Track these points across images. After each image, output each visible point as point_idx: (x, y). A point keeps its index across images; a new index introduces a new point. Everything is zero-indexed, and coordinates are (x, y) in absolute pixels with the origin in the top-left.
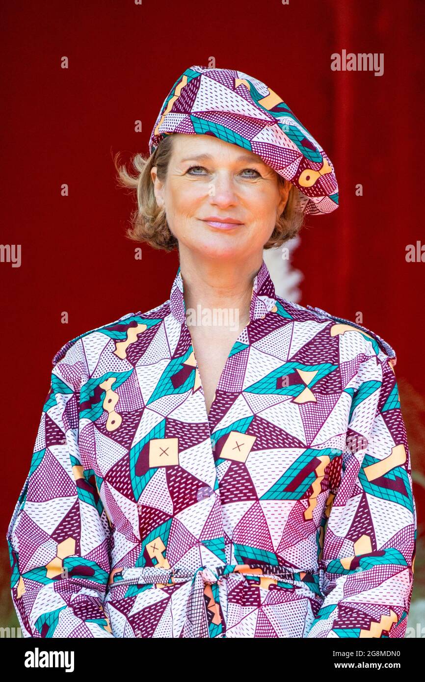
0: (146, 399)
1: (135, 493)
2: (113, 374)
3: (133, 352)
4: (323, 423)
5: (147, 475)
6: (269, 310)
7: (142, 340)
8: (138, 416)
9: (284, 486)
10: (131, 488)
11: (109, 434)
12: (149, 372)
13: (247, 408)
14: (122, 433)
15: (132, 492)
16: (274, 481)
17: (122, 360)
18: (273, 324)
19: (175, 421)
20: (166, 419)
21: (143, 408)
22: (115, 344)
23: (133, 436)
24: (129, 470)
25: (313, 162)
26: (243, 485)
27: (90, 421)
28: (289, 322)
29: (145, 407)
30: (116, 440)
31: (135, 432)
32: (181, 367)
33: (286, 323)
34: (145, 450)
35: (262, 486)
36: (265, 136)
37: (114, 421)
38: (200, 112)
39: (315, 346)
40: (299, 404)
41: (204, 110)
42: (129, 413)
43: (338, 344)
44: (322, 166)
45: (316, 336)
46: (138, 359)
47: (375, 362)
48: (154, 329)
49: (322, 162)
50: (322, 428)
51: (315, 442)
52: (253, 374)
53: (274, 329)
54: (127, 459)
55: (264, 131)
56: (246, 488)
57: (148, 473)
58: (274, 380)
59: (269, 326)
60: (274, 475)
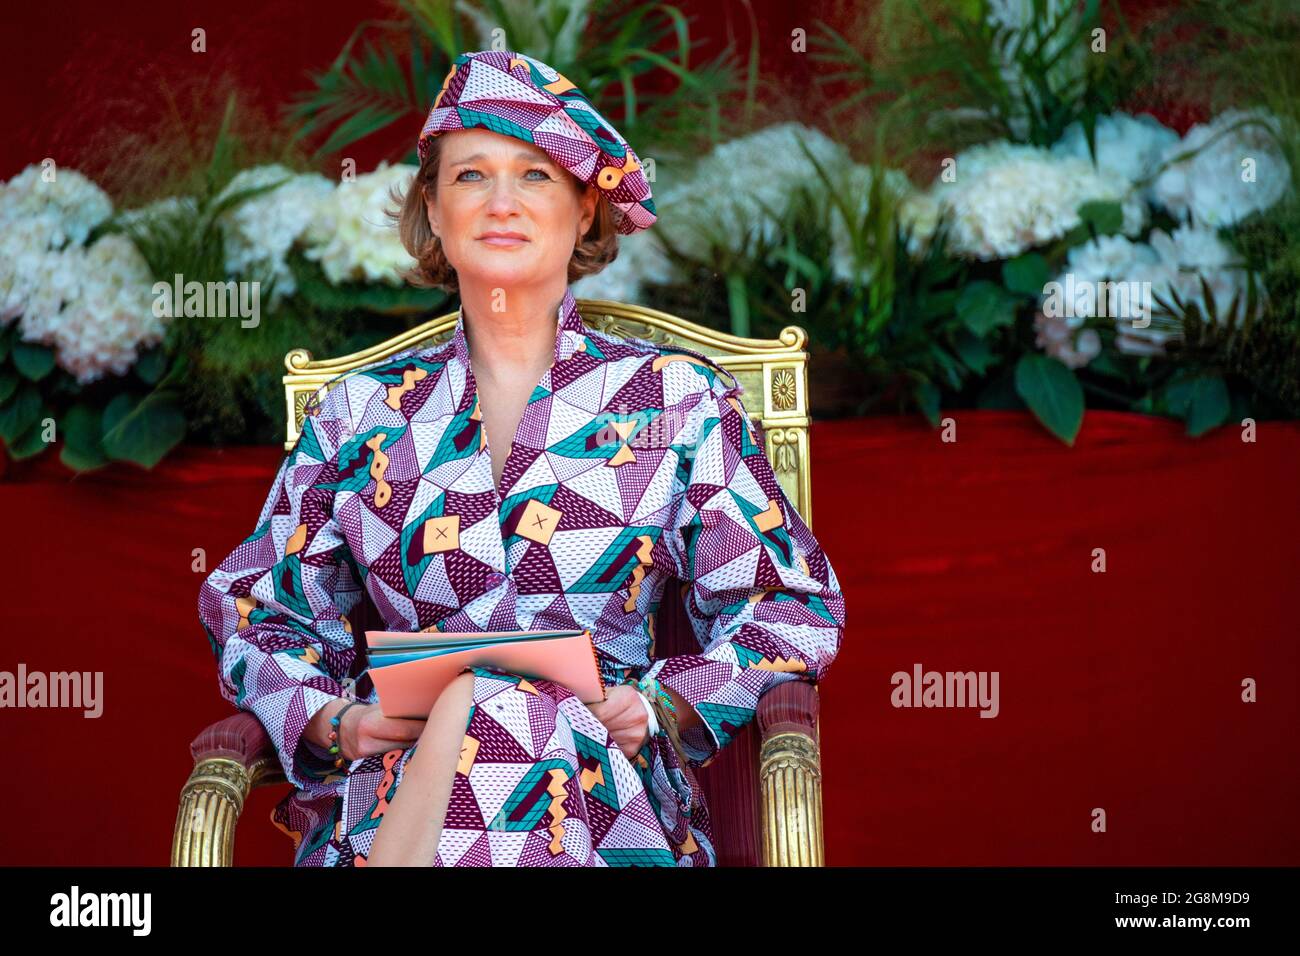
0: (423, 465)
1: (409, 587)
2: (383, 429)
3: (408, 401)
4: (644, 490)
5: (422, 563)
6: (577, 348)
7: (421, 390)
8: (411, 488)
9: (598, 576)
10: (404, 581)
11: (377, 511)
12: (428, 432)
13: (550, 472)
14: (392, 509)
15: (405, 586)
16: (584, 571)
17: (394, 411)
18: (580, 367)
19: (456, 493)
20: (446, 491)
21: (419, 478)
22: (387, 390)
23: (404, 514)
24: (400, 559)
25: (613, 156)
26: (544, 574)
27: (353, 493)
28: (601, 363)
29: (421, 476)
30: (385, 520)
31: (407, 509)
32: (467, 423)
33: (597, 365)
34: (419, 533)
35: (568, 577)
36: (552, 126)
37: (383, 494)
38: (469, 103)
39: (634, 388)
40: (614, 467)
41: (473, 99)
42: (401, 483)
43: (661, 381)
44: (625, 162)
45: (635, 375)
46: (414, 413)
47: (710, 398)
48: (435, 376)
49: (625, 157)
50: (643, 497)
51: (634, 518)
52: (557, 430)
53: (582, 374)
54: (396, 545)
55: (549, 120)
56: (549, 578)
57: (422, 561)
58: (582, 440)
59: (576, 370)
60: (584, 564)
